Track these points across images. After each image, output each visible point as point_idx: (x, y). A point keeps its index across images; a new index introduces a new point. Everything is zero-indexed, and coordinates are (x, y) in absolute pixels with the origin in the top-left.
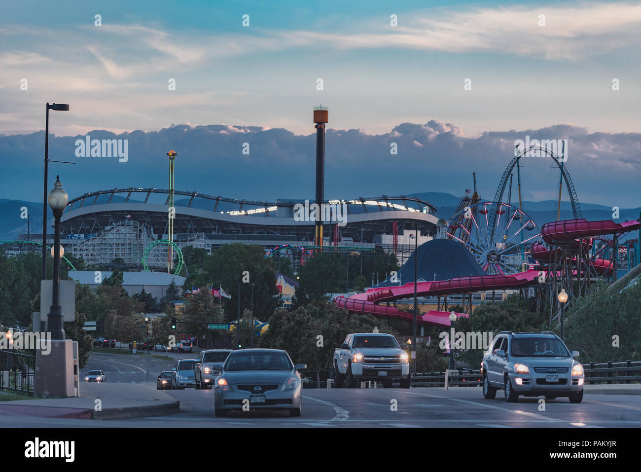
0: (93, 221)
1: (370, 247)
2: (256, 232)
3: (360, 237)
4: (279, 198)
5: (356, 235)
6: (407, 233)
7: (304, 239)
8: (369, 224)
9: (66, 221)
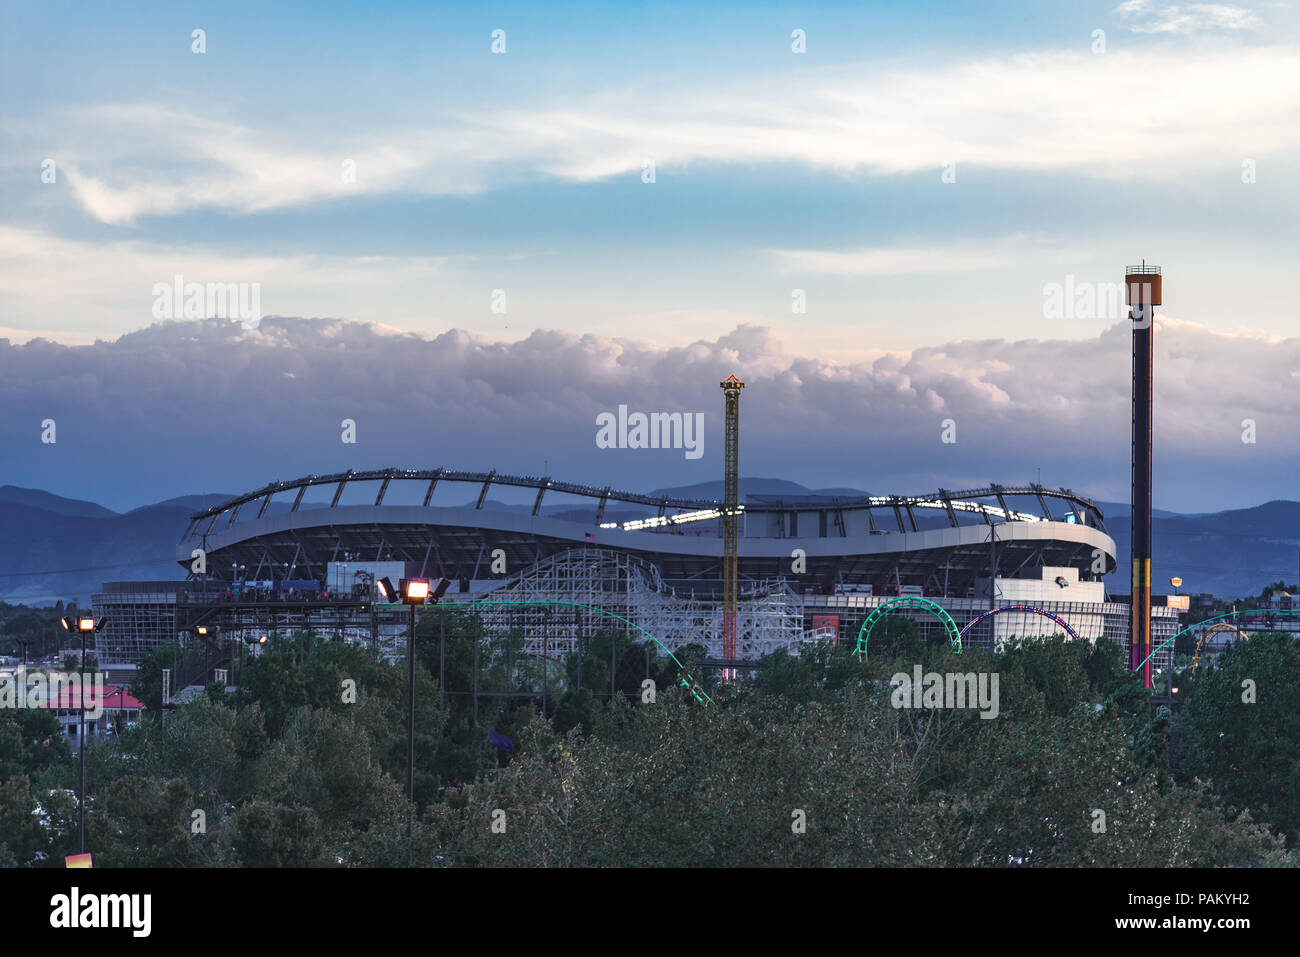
0: (292, 550)
1: (968, 608)
2: (697, 574)
3: (943, 586)
4: (749, 493)
5: (933, 579)
6: (1050, 573)
7: (811, 590)
8: (963, 552)
9: (223, 549)
